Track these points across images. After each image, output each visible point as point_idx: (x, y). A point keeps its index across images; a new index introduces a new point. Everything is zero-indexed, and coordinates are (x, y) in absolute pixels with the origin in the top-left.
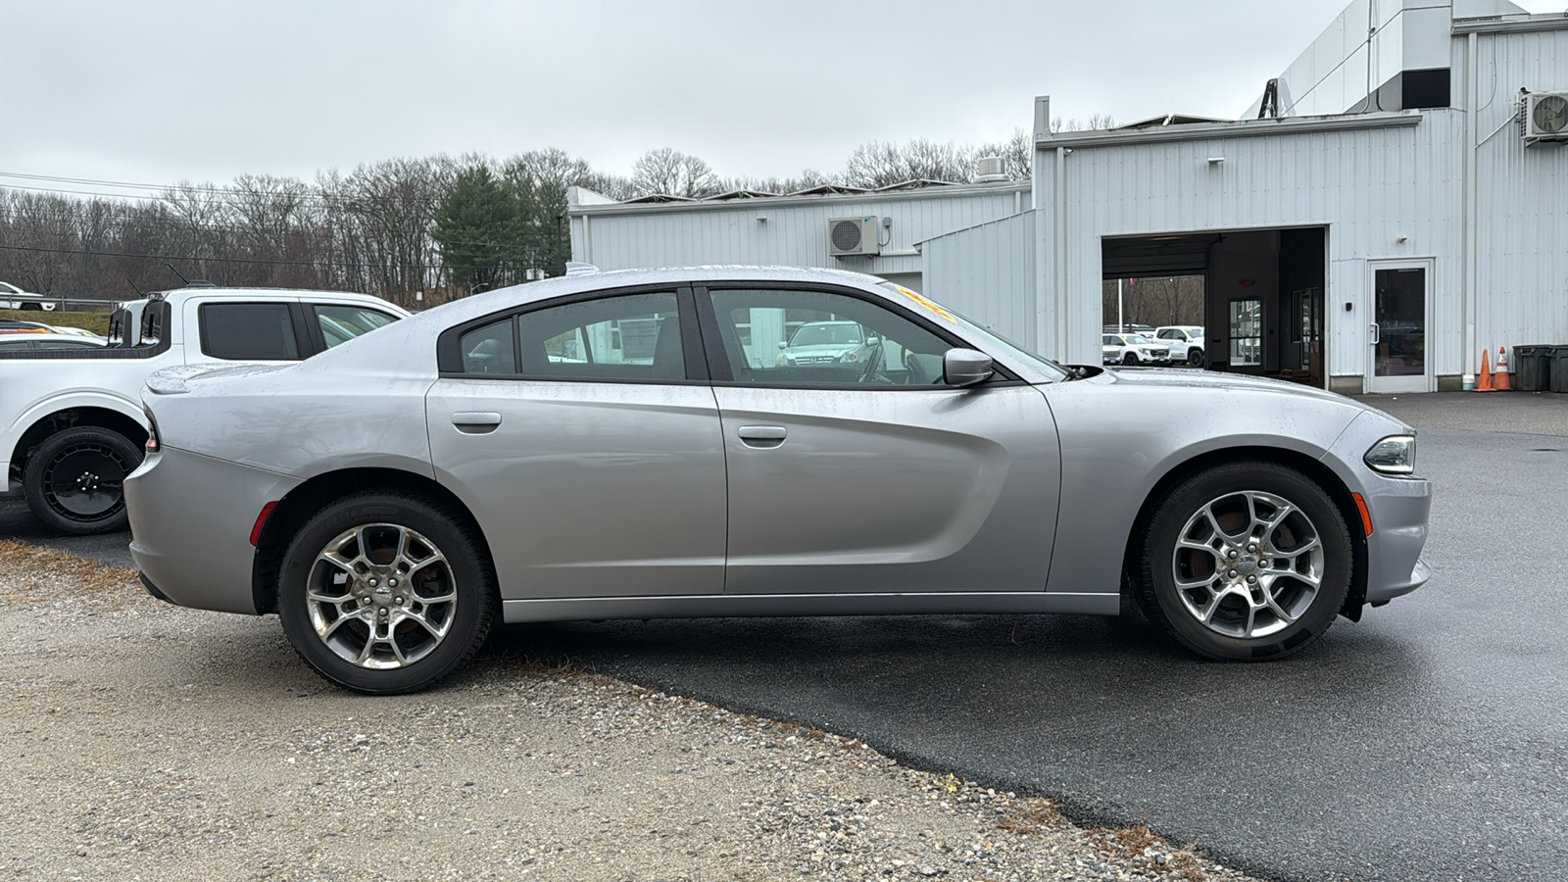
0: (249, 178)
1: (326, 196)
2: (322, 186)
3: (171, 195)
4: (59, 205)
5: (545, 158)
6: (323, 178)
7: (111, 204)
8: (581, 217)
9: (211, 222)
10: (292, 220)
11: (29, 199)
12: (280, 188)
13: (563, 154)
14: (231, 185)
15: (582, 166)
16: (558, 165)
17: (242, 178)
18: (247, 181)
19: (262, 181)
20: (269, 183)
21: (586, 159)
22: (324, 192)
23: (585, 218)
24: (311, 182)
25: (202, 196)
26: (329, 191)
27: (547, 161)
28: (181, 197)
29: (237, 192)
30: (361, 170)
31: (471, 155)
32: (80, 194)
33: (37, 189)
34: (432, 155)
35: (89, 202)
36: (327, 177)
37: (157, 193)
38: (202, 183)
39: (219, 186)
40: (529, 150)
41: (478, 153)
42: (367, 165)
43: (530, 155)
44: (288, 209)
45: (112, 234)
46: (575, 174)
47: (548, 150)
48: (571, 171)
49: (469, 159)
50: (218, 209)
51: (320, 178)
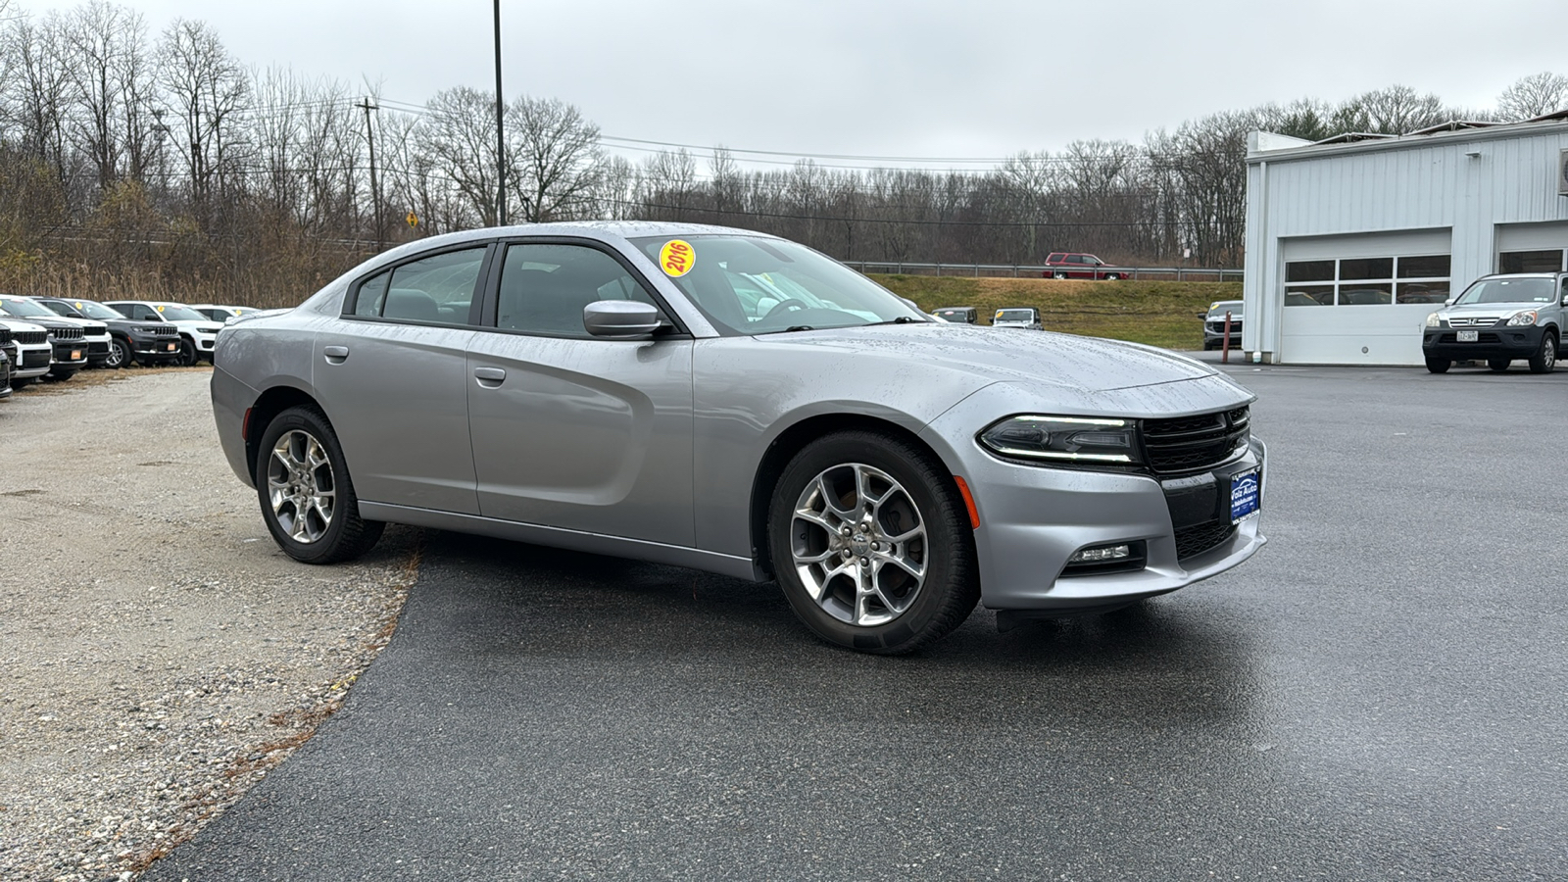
0: (1081, 143)
1: (1153, 156)
2: (1149, 145)
3: (1011, 166)
4: (923, 180)
5: (1387, 97)
6: (1150, 138)
7: (963, 176)
8: (1258, 164)
9: (1045, 189)
10: (1119, 181)
11: (900, 176)
12: (1109, 152)
13: (1409, 91)
14: (1064, 152)
15: (1432, 102)
16: (1402, 104)
17: (1074, 145)
18: (1078, 146)
19: (1092, 146)
20: (1098, 146)
21: (1436, 95)
22: (1151, 152)
23: (1263, 164)
24: (1139, 144)
25: (1037, 165)
26: (1156, 151)
27: (1390, 100)
28: (1019, 167)
29: (1069, 159)
30: (1185, 127)
31: (1301, 102)
32: (939, 170)
33: (906, 167)
34: (1259, 105)
35: (947, 175)
36: (1155, 137)
37: (1001, 166)
38: (1039, 152)
39: (1053, 154)
40: (1371, 90)
41: (1310, 99)
42: (1192, 122)
43: (1369, 97)
44: (1115, 171)
45: (963, 202)
46: (1422, 112)
47: (1392, 88)
48: (1417, 110)
49: (1298, 106)
50: (1052, 175)
51: (1147, 138)
